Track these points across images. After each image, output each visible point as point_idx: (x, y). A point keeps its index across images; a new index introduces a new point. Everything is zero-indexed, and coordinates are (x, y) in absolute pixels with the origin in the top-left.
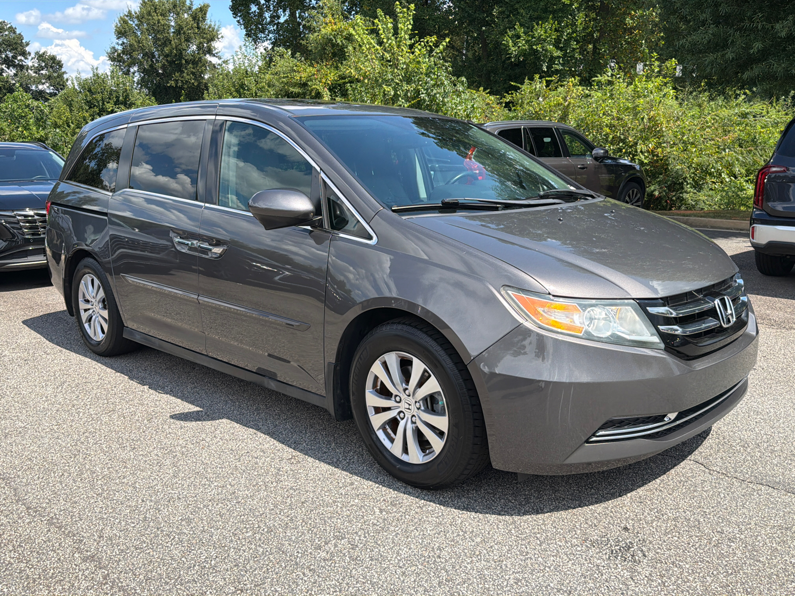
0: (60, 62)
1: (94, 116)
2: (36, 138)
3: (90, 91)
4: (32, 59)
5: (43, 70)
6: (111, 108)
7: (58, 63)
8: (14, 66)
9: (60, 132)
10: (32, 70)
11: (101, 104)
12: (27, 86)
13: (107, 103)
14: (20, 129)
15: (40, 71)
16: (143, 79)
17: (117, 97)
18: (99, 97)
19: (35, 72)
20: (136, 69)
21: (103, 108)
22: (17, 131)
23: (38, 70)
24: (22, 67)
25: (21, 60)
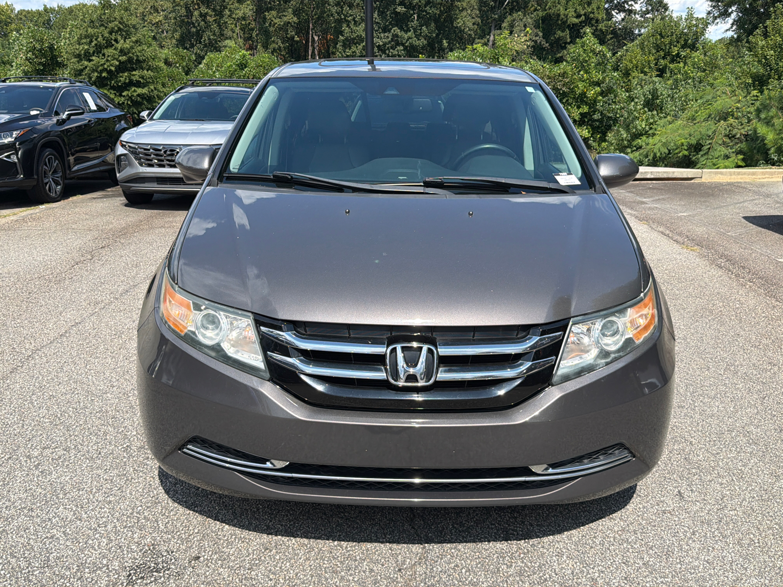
0: (666, 4)
1: (658, 60)
2: (594, 82)
3: (661, 35)
4: (641, 3)
5: (648, 13)
6: (676, 52)
7: (664, 6)
8: (624, 11)
9: (618, 76)
10: (638, 14)
11: (668, 47)
12: (631, 30)
13: (674, 46)
14: (582, 73)
15: (646, 14)
16: (740, 18)
17: (686, 41)
18: (667, 41)
19: (642, 16)
20: (734, 8)
21: (669, 52)
22: (579, 74)
23: (644, 14)
24: (630, 12)
25: (632, 5)
